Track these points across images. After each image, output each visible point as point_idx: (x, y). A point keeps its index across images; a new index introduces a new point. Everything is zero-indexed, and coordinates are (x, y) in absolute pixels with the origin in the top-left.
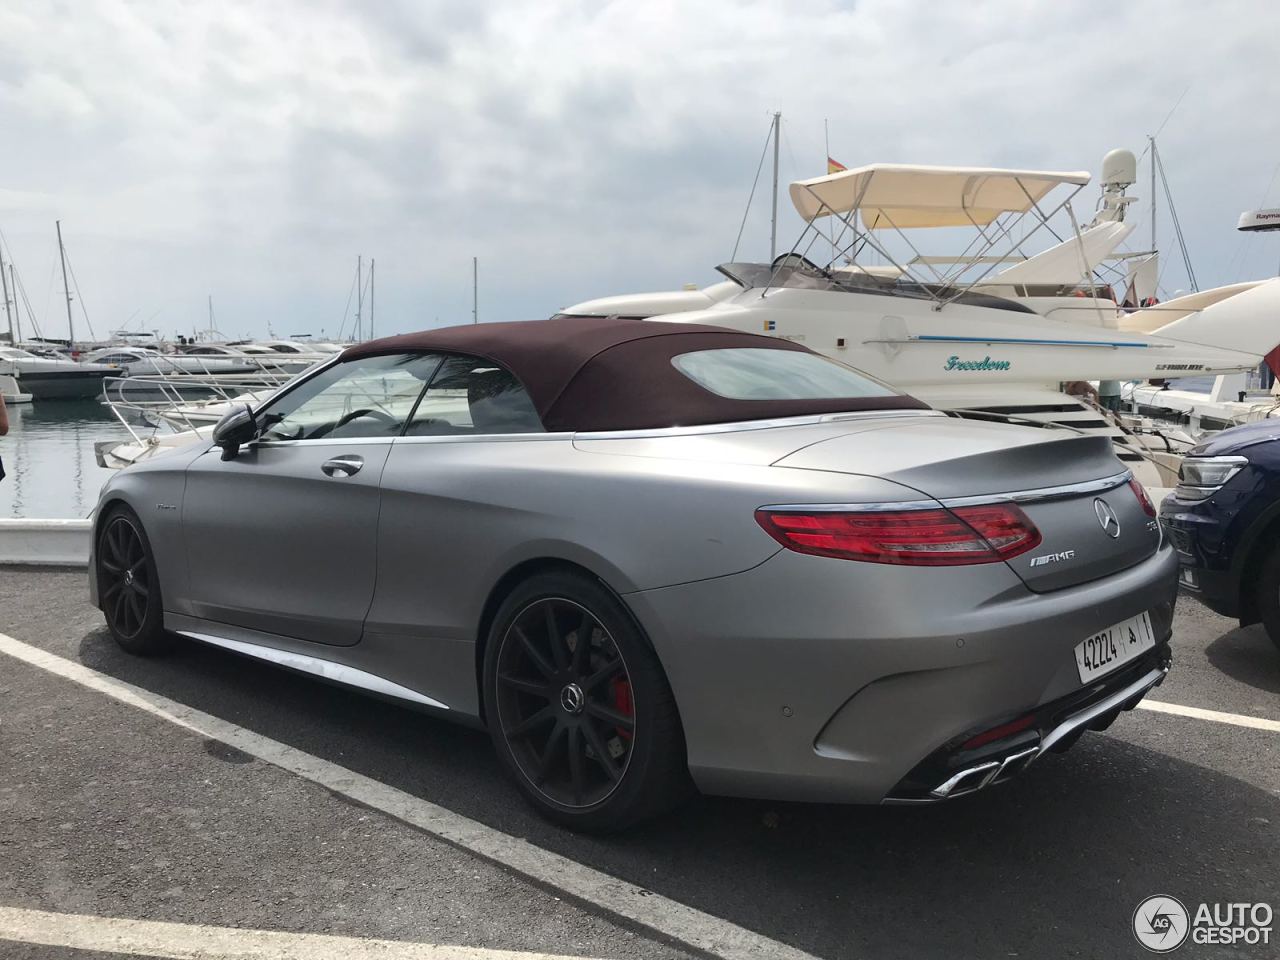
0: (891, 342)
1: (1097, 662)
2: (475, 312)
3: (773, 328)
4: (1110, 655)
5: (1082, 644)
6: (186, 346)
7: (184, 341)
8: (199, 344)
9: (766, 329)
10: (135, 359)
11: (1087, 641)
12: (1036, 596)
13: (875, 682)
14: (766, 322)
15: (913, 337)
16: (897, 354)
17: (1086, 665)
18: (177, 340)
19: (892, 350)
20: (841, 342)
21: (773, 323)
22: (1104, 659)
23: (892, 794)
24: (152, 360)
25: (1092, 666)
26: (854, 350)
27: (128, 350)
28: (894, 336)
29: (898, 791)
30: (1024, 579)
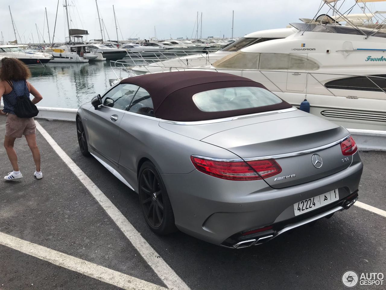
0: (346, 51)
1: (304, 208)
2: (233, 29)
3: (304, 46)
4: (312, 205)
5: (298, 203)
6: (147, 43)
7: (146, 41)
8: (151, 42)
9: (302, 46)
10: (132, 47)
11: (300, 202)
12: (276, 190)
13: (216, 213)
14: (302, 44)
15: (355, 49)
16: (348, 55)
17: (298, 210)
18: (145, 41)
19: (346, 53)
20: (328, 51)
21: (305, 44)
22: (308, 207)
23: (222, 244)
24: (137, 47)
25: (301, 210)
26: (332, 54)
27: (131, 44)
28: (347, 49)
29: (224, 243)
30: (270, 185)
